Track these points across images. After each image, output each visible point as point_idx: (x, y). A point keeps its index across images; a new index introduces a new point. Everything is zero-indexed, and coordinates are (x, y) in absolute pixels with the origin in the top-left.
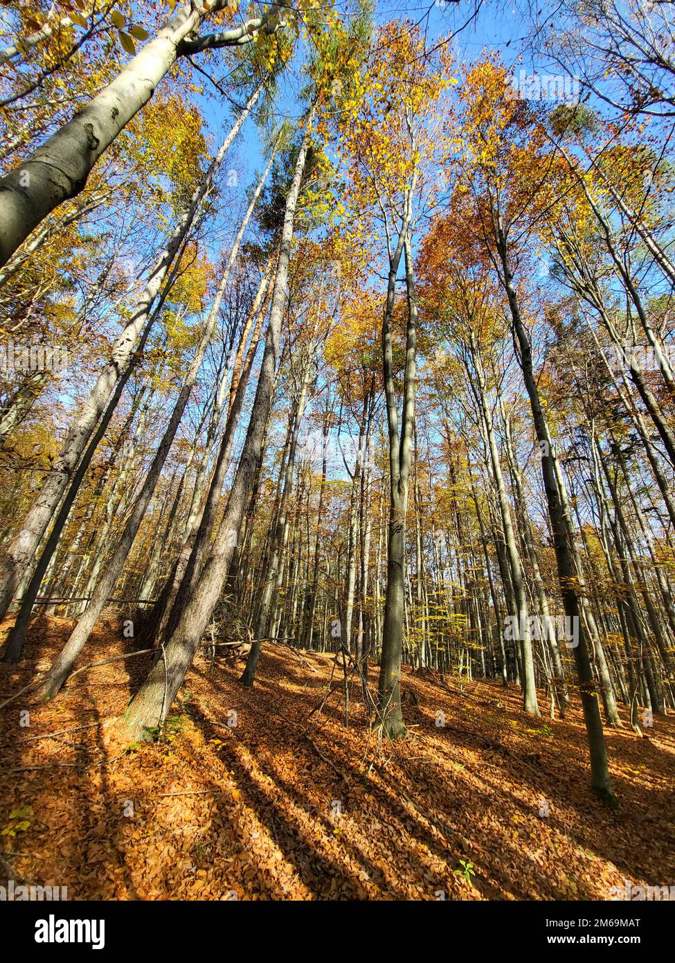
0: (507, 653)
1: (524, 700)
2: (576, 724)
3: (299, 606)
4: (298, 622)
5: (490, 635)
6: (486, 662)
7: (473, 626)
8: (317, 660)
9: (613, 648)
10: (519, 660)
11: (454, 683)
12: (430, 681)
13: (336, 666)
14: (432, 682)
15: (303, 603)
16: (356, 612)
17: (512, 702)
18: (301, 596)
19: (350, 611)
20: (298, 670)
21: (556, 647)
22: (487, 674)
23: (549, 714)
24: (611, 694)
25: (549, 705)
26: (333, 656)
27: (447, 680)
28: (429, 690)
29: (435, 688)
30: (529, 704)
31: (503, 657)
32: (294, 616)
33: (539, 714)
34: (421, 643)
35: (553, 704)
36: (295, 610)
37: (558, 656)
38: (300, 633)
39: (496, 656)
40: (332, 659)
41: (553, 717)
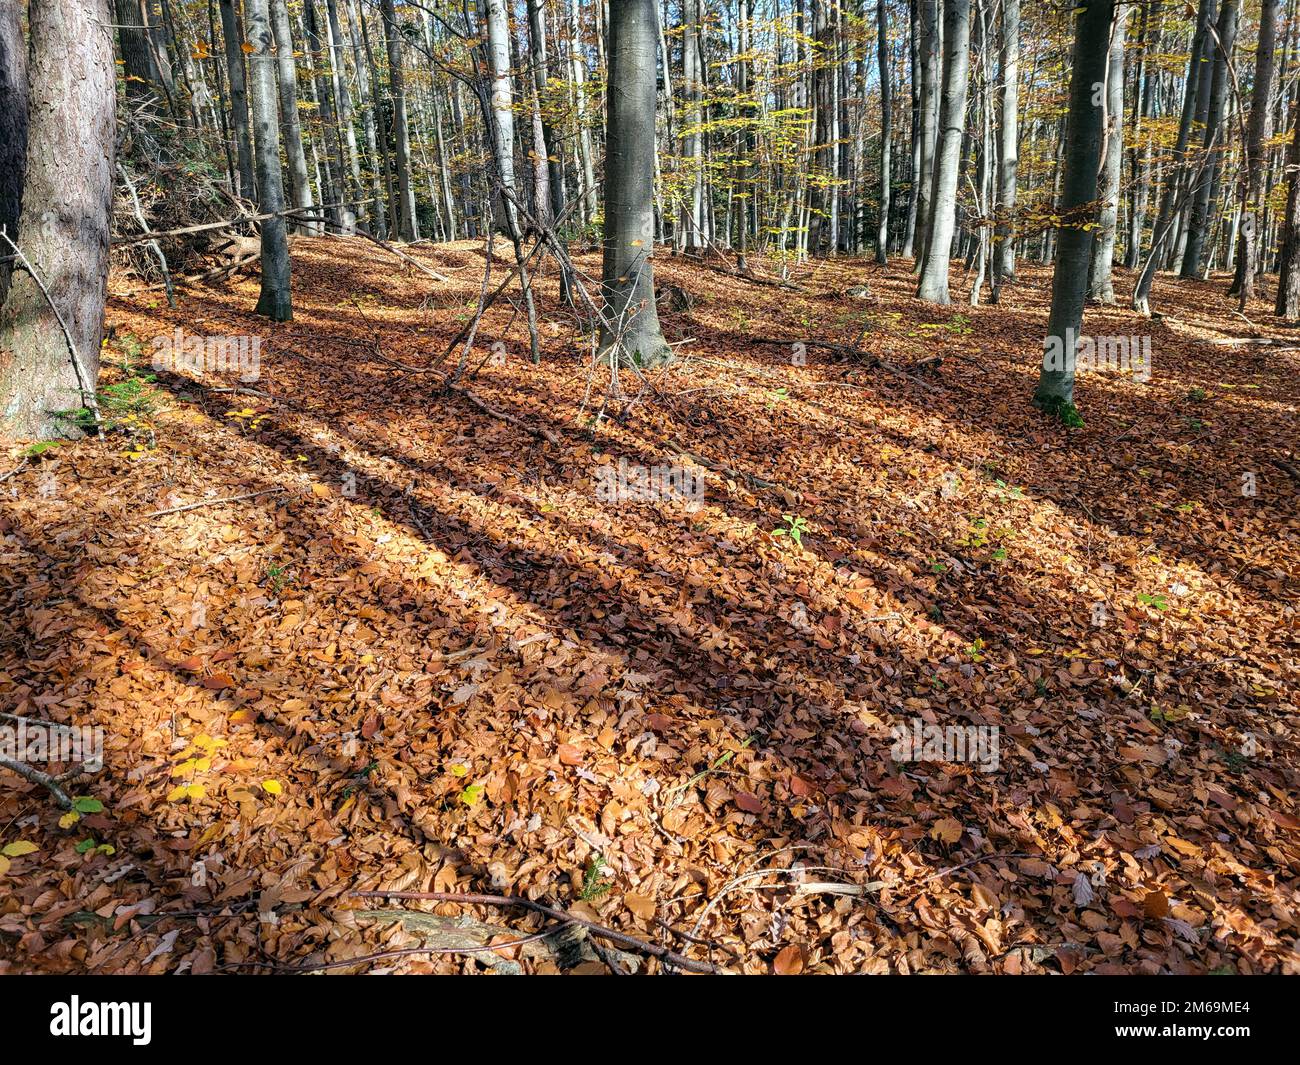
0: (894, 195)
1: (921, 280)
2: (1021, 309)
3: (362, 143)
4: (370, 182)
5: (859, 161)
6: (842, 222)
7: (821, 137)
8: (439, 257)
9: (1142, 154)
10: (921, 201)
11: (767, 268)
12: (712, 268)
13: (492, 265)
14: (718, 271)
15: (372, 134)
16: (522, 125)
17: (891, 288)
18: (363, 116)
19: (505, 119)
20: (396, 280)
21: (1013, 163)
22: (841, 247)
23: (968, 299)
24: (1110, 245)
25: (969, 284)
26: (478, 244)
27: (752, 265)
28: (711, 285)
29: (727, 280)
30: (929, 286)
31: (882, 203)
32: (356, 169)
33: (947, 301)
34: (692, 192)
35: (981, 279)
36: (354, 153)
37: (1012, 183)
38: (382, 209)
39: (866, 207)
40: (479, 252)
41: (975, 303)
